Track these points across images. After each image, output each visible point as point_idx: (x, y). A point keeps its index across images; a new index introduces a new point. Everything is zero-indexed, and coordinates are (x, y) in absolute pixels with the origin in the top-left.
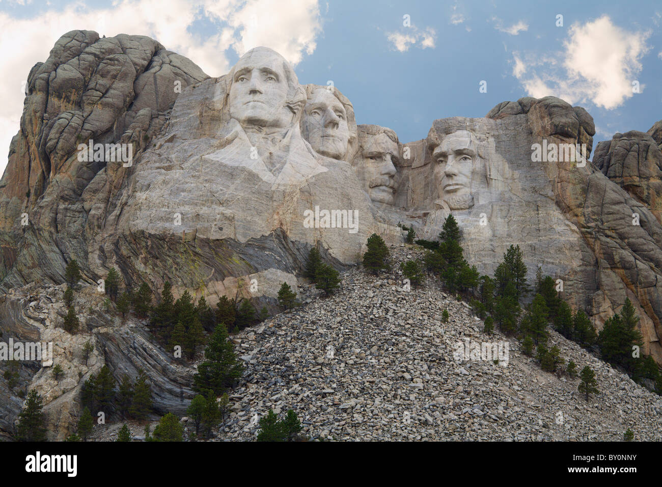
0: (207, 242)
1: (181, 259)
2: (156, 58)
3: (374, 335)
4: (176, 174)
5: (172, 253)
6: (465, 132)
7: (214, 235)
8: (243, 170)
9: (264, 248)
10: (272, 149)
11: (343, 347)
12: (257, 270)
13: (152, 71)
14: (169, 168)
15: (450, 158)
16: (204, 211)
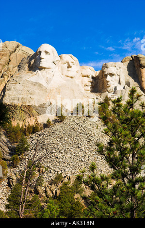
0: (25, 106)
1: (18, 112)
2: (17, 49)
3: (73, 133)
4: (18, 85)
5: (15, 110)
6: (113, 67)
7: (27, 104)
8: (38, 83)
9: (44, 107)
10: (48, 76)
11: (62, 138)
12: (41, 114)
13: (16, 52)
14: (16, 83)
15: (108, 76)
16: (25, 97)
